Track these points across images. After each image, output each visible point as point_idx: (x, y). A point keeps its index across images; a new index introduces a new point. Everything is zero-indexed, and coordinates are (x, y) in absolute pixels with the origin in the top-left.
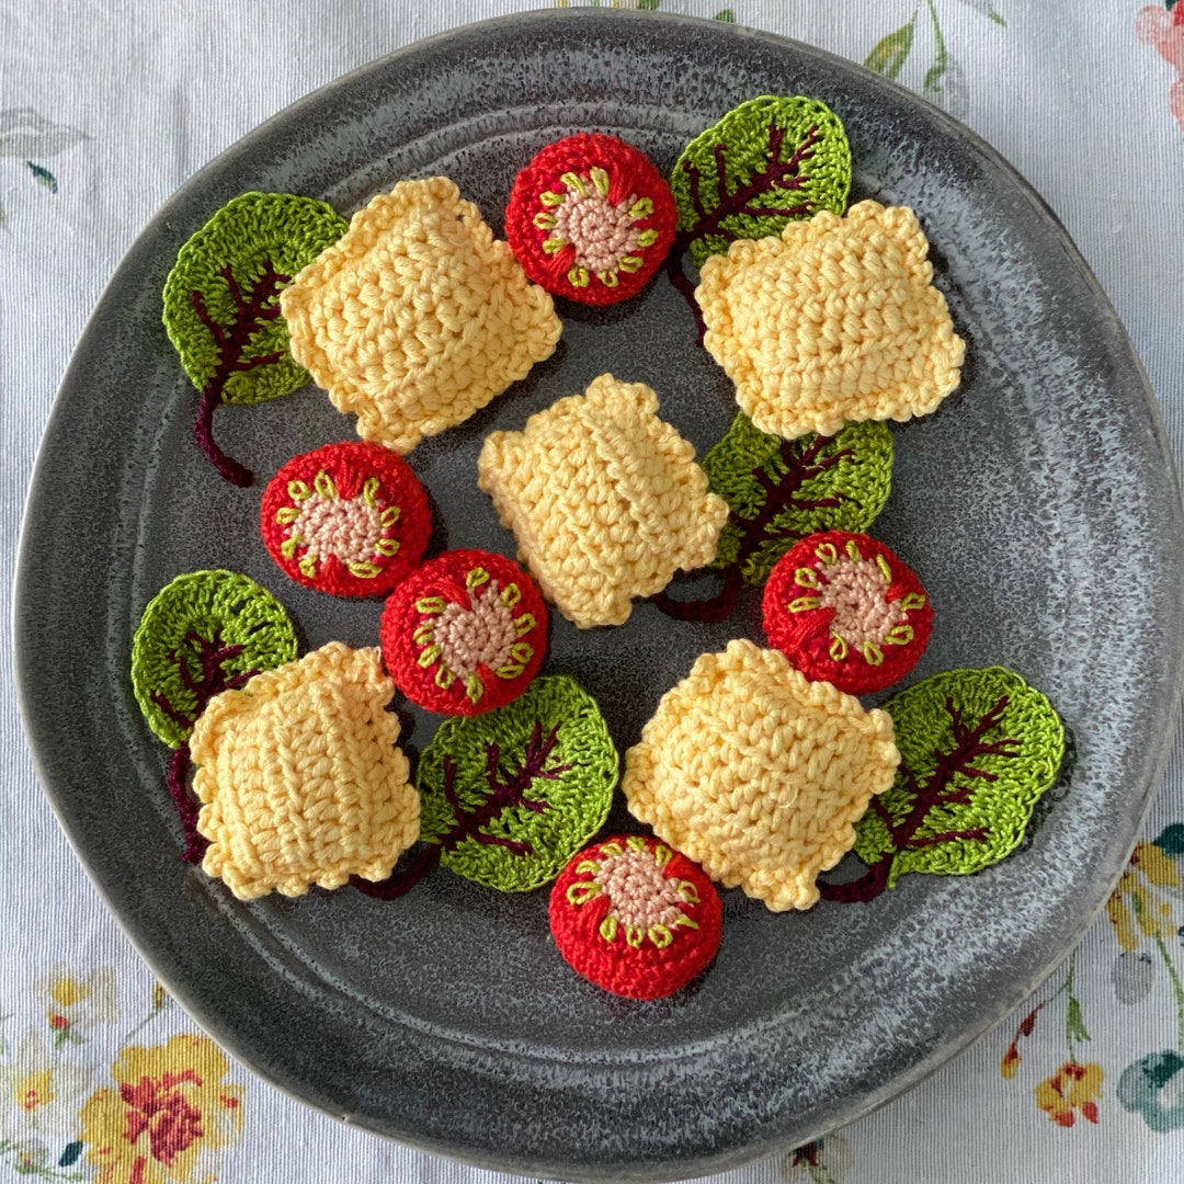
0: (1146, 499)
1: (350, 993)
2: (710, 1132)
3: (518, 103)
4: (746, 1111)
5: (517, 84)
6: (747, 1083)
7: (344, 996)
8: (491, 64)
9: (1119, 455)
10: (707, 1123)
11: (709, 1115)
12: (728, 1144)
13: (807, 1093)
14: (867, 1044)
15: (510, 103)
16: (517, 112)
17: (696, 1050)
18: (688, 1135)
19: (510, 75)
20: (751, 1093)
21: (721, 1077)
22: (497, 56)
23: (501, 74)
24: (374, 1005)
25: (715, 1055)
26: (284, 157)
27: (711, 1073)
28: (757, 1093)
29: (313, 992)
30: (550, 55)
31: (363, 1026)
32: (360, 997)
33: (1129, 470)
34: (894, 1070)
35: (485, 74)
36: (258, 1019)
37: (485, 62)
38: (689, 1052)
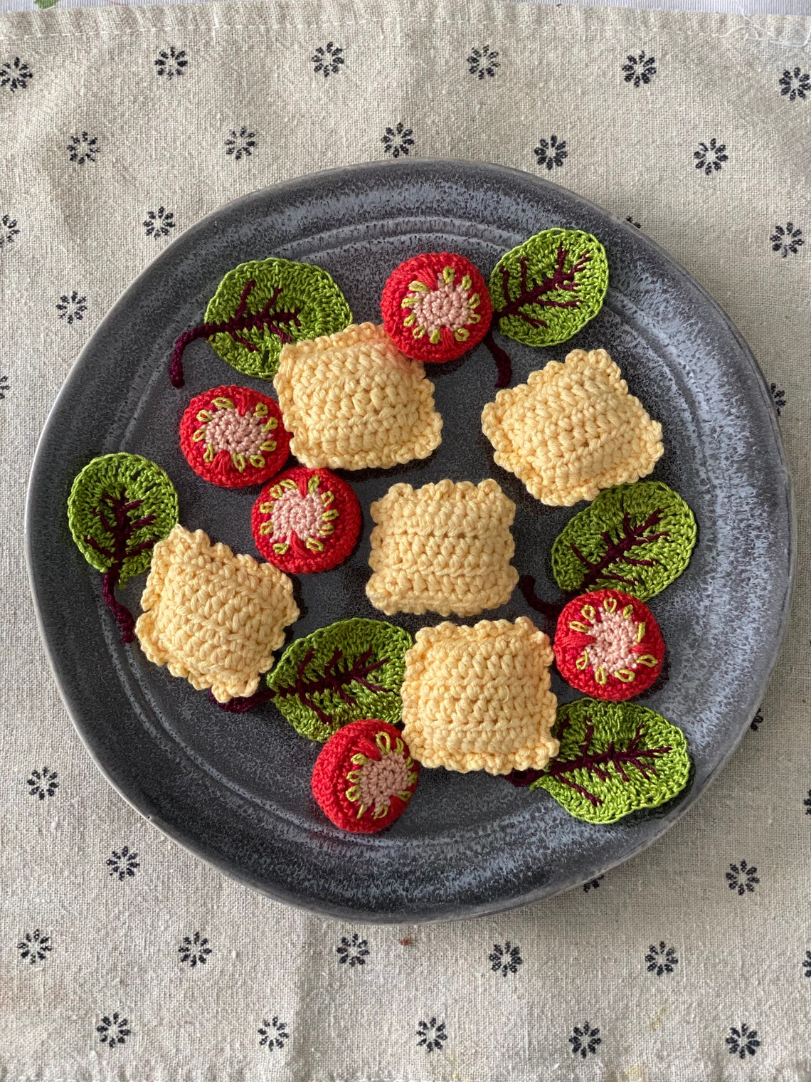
0: (770, 592)
1: (178, 740)
2: (374, 897)
3: (460, 217)
4: (401, 891)
5: (463, 205)
6: (406, 874)
7: (173, 741)
8: (451, 187)
9: (762, 559)
10: (374, 891)
11: (377, 886)
12: (382, 908)
13: (442, 892)
14: (488, 874)
15: (455, 216)
16: (457, 222)
17: (382, 844)
18: (360, 895)
19: (460, 198)
20: (407, 881)
21: (392, 865)
22: (456, 184)
23: (454, 195)
24: (190, 752)
25: (392, 851)
26: (302, 204)
27: (386, 861)
28: (410, 883)
29: (154, 732)
30: (490, 193)
31: (179, 763)
32: (183, 745)
33: (766, 570)
34: (500, 895)
35: (445, 192)
36: (115, 738)
37: (448, 185)
38: (377, 843)
